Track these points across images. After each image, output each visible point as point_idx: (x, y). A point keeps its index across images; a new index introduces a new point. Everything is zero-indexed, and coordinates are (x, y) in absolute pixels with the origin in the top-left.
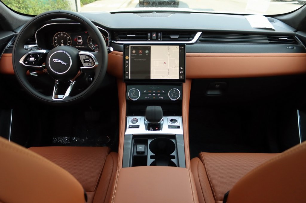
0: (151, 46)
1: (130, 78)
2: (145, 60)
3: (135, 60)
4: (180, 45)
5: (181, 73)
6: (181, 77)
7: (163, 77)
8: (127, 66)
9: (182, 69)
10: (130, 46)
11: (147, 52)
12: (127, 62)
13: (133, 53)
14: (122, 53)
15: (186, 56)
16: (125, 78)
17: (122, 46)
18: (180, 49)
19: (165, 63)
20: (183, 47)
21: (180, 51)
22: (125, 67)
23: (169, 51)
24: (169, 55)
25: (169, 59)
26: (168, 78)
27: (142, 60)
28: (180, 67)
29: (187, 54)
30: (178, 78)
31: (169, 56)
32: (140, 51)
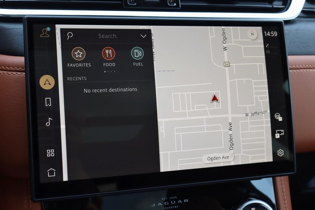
0: (153, 28)
1: (65, 178)
2: (131, 90)
3: (86, 91)
4: (266, 26)
5: (277, 136)
6: (281, 153)
7: (212, 159)
8: (48, 124)
9: (280, 119)
10: (58, 27)
11: (138, 53)
12: (48, 102)
13: (75, 62)
14: (21, 60)
15: (289, 66)
16: (42, 181)
17: (19, 27)
18: (266, 40)
19: (215, 99)
20: (275, 34)
21: (266, 49)
22: (40, 128)
23: (225, 49)
24: (227, 65)
25: (228, 81)
26: (232, 164)
27: (117, 90)
28: (273, 111)
29: (291, 59)
30: (271, 159)
31: (227, 69)
32: (108, 52)
